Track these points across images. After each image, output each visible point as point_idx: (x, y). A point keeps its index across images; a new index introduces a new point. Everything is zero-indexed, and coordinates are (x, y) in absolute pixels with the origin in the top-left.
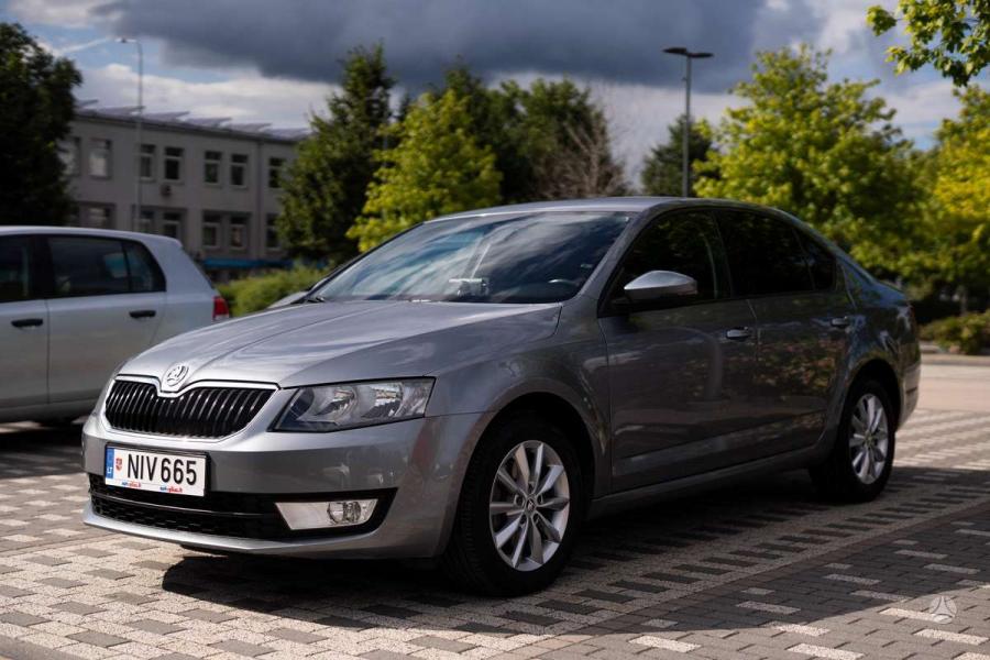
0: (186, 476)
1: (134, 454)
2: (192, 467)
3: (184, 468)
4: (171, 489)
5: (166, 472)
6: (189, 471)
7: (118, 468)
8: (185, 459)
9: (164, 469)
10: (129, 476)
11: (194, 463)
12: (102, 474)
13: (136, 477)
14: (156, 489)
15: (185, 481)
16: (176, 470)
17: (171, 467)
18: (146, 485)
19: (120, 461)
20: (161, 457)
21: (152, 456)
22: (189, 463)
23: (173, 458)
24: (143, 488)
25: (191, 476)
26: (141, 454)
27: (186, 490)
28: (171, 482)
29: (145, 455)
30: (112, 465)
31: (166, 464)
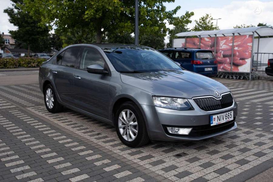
1: (219, 115)
2: (231, 114)
3: (229, 115)
5: (226, 117)
7: (214, 120)
10: (218, 121)
11: (231, 113)
13: (220, 121)
14: (225, 122)
15: (230, 118)
19: (215, 118)
20: (225, 114)
21: (223, 114)
23: (227, 113)
24: (222, 123)
25: (231, 116)
26: (220, 115)
28: (228, 119)
29: (221, 115)
30: (212, 120)
31: (226, 115)
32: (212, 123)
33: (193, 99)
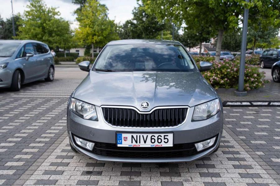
0: (163, 140)
1: (135, 135)
2: (166, 137)
3: (162, 138)
4: (157, 145)
6: (165, 139)
7: (125, 140)
8: (163, 135)
9: (152, 139)
10: (132, 143)
11: (167, 136)
12: (115, 143)
13: (136, 142)
14: (150, 146)
15: (163, 142)
16: (158, 139)
17: (156, 138)
18: (142, 145)
19: (126, 138)
20: (150, 135)
21: (145, 135)
22: (165, 136)
23: (156, 135)
24: (141, 146)
25: (166, 141)
26: (138, 135)
27: (164, 145)
28: (156, 143)
29: (141, 135)
30: (121, 139)
31: (153, 137)
32: (121, 143)
33: (102, 108)
